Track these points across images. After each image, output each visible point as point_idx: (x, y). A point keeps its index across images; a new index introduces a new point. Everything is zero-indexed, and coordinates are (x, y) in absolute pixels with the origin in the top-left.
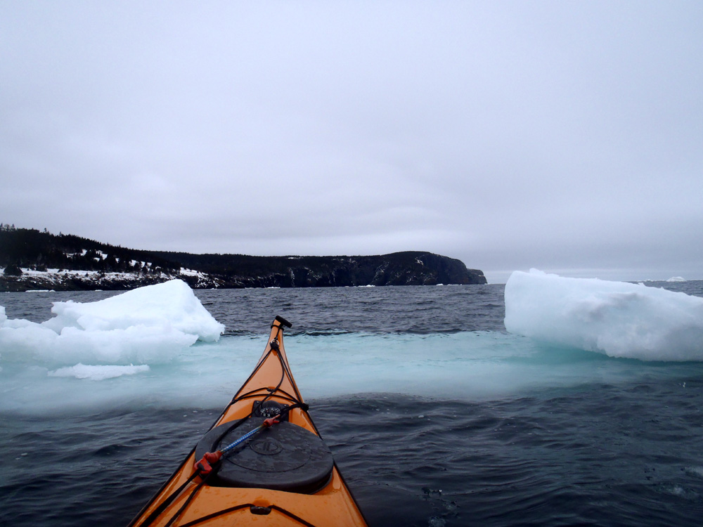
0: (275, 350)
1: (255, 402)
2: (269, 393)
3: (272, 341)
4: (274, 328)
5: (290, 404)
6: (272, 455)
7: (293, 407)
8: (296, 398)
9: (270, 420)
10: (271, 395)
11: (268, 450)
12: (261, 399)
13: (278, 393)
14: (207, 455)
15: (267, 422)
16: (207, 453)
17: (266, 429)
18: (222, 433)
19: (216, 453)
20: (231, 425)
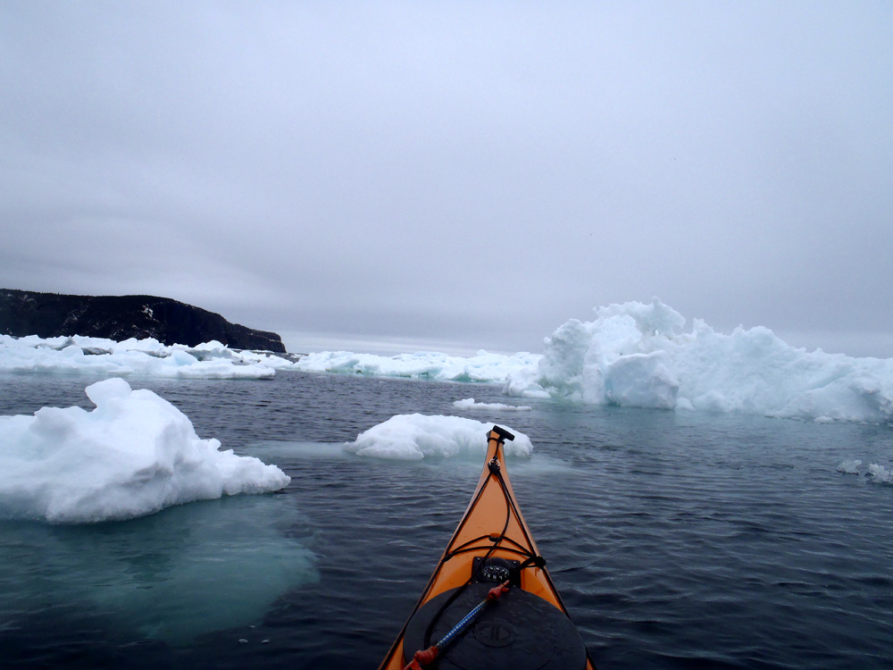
0: (495, 475)
1: (475, 558)
2: (492, 544)
3: (491, 460)
4: (492, 441)
5: (522, 560)
6: (503, 647)
7: (526, 564)
8: (529, 550)
9: (496, 590)
10: (495, 548)
11: (497, 639)
12: (483, 553)
13: (504, 544)
14: (418, 655)
15: (492, 594)
16: (419, 652)
17: (493, 604)
18: (436, 612)
19: (429, 651)
20: (447, 598)
